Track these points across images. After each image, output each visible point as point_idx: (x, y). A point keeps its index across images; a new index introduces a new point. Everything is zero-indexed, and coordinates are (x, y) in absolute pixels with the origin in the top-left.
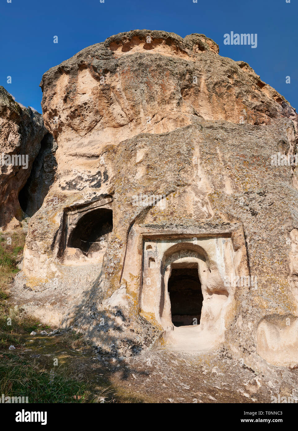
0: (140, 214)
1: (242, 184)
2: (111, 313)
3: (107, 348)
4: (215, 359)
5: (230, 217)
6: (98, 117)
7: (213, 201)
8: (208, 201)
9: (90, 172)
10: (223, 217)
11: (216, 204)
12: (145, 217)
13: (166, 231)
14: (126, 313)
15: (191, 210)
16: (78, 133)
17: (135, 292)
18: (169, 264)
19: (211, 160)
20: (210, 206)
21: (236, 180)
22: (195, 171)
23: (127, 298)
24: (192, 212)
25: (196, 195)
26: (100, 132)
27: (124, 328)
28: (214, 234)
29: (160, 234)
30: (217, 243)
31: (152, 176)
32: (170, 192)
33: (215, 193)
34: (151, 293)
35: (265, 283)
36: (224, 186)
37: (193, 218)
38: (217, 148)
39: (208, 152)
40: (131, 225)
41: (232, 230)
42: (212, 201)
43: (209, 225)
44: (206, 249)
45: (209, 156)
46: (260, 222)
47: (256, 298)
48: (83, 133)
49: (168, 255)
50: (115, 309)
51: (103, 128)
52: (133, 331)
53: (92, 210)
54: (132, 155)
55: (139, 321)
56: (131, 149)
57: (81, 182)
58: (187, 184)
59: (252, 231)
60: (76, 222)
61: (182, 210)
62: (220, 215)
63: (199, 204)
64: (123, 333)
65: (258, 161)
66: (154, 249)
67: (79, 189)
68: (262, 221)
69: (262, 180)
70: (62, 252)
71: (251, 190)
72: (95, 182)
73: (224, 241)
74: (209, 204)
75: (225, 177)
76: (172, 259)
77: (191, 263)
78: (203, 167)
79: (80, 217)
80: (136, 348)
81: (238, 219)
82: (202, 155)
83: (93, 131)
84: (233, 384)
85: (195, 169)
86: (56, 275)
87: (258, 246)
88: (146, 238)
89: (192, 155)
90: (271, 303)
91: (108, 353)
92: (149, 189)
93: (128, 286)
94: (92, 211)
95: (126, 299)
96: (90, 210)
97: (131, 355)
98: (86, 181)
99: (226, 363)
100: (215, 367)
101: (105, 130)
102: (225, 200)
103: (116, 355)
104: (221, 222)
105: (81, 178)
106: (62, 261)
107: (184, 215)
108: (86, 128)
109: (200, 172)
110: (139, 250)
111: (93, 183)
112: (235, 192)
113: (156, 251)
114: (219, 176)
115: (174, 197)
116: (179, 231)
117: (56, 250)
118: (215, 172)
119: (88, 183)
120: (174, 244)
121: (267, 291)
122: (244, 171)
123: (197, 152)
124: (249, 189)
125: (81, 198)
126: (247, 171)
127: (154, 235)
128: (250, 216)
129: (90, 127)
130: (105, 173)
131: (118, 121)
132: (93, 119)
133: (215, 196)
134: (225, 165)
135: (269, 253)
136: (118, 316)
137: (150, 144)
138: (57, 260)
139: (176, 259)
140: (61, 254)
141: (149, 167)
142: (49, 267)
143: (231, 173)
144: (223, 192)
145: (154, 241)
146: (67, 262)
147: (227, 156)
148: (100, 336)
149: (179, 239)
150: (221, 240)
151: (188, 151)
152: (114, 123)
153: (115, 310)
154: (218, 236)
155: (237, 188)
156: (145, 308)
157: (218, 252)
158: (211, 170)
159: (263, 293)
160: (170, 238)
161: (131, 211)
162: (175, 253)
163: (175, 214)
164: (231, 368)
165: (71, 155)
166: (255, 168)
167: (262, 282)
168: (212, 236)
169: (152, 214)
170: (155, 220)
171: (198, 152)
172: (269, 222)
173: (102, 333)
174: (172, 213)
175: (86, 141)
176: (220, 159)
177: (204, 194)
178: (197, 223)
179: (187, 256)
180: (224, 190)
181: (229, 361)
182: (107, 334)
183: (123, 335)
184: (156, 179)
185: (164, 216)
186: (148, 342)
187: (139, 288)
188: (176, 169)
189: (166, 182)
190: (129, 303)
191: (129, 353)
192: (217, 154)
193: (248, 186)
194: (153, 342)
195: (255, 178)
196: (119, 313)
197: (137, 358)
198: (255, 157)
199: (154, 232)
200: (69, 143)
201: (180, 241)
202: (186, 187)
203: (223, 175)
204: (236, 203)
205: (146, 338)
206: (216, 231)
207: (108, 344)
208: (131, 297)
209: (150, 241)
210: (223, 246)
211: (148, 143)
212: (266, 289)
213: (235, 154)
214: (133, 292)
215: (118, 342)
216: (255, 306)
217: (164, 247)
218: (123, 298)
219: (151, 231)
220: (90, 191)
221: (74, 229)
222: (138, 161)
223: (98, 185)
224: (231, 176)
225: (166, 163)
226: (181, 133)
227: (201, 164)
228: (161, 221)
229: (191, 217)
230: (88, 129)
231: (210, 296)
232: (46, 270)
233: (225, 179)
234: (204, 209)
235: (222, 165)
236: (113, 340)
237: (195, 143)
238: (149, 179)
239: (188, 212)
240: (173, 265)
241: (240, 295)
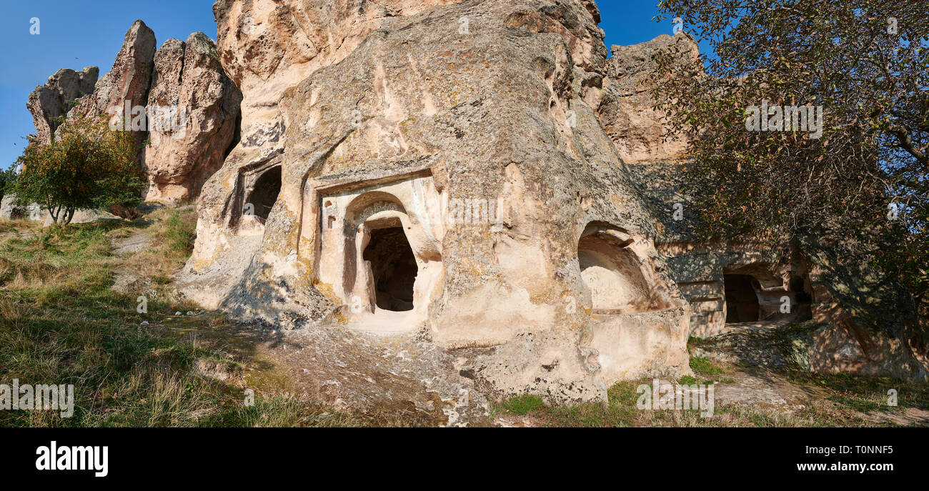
0: (313, 166)
1: (449, 96)
2: (276, 284)
3: (270, 320)
4: (408, 341)
5: (430, 147)
6: (280, 53)
7: (406, 130)
8: (399, 132)
9: (270, 124)
10: (421, 148)
11: (410, 133)
12: (322, 168)
13: (342, 181)
14: (291, 283)
15: (376, 148)
16: (260, 77)
17: (309, 258)
18: (361, 222)
19: (401, 75)
20: (402, 138)
21: (439, 93)
22: (380, 98)
23: (298, 266)
24: (378, 152)
25: (382, 128)
26: (284, 71)
27: (288, 299)
28: (406, 174)
29: (334, 185)
30: (413, 186)
31: (327, 118)
32: (349, 133)
33: (409, 119)
34: (331, 260)
35: (479, 235)
36: (423, 106)
37: (379, 158)
38: (408, 55)
39: (395, 65)
40: (305, 179)
41: (430, 165)
42: (404, 130)
43: (400, 163)
44: (399, 195)
45: (398, 71)
46: (468, 145)
47: (464, 260)
48: (265, 76)
49: (355, 211)
50: (279, 279)
51: (288, 66)
52: (298, 302)
53: (270, 168)
54: (307, 97)
55: (307, 292)
56: (304, 91)
57: (262, 136)
58: (368, 117)
59: (454, 160)
60: (253, 183)
61: (365, 151)
62: (416, 147)
63: (387, 139)
64: (286, 305)
65: (470, 57)
66: (334, 205)
67: (258, 145)
68: (470, 143)
69: (478, 83)
70: (236, 220)
71: (461, 102)
72: (274, 136)
73: (424, 182)
74: (401, 135)
75: (425, 93)
76: (365, 216)
77: (391, 219)
78: (392, 88)
79: (257, 178)
80: (299, 321)
81: (438, 148)
82: (388, 73)
83: (277, 71)
84: (419, 372)
85: (379, 94)
86: (225, 248)
87: (462, 181)
88: (321, 194)
89: (373, 76)
90: (489, 266)
91: (271, 325)
92: (325, 136)
93: (300, 252)
94: (269, 170)
95: (296, 267)
96: (267, 169)
97: (293, 329)
98: (267, 135)
99: (421, 347)
100: (404, 351)
101: (290, 68)
102: (423, 125)
103: (279, 327)
104: (418, 156)
105: (261, 132)
106: (236, 232)
107: (368, 157)
108: (268, 69)
109: (389, 96)
110: (313, 208)
111: (272, 137)
112: (439, 111)
113: (336, 207)
114: (416, 93)
115: (354, 137)
116: (357, 178)
117: (228, 218)
118: (409, 91)
119: (268, 136)
120: (356, 195)
121: (482, 249)
122: (450, 78)
123: (380, 71)
124: (459, 100)
125: (258, 155)
126: (453, 76)
127: (328, 188)
128: (454, 140)
129: (272, 67)
130: (282, 123)
131: (304, 54)
132: (275, 56)
133: (410, 122)
134: (422, 75)
135: (480, 189)
136: (282, 286)
137: (324, 80)
138: (229, 230)
139: (370, 215)
140: (234, 223)
141: (323, 109)
142: (218, 239)
143: (433, 85)
144: (422, 115)
145: (332, 195)
146: (241, 233)
147: (424, 63)
148: (264, 308)
149: (361, 188)
150: (419, 181)
151: (365, 73)
152: (300, 57)
153: (279, 281)
154: (413, 175)
155: (442, 104)
156: (324, 278)
157: (416, 199)
158: (404, 89)
159: (475, 251)
160: (350, 188)
161: (303, 165)
162: (366, 207)
163: (356, 158)
164: (425, 353)
165: (252, 106)
166: (468, 69)
167: (473, 235)
168: (405, 177)
169: (330, 163)
170: (332, 169)
171: (382, 71)
172: (480, 143)
173: (266, 304)
174: (352, 158)
175: (269, 85)
176: (415, 69)
177: (393, 124)
178: (384, 164)
179: (383, 210)
180: (423, 111)
181: (425, 345)
182: (270, 305)
183: (286, 307)
184: (332, 121)
185: (342, 163)
186: (315, 315)
187: (313, 254)
188: (352, 101)
189: (342, 121)
190: (299, 272)
191: (291, 326)
192: (408, 64)
193: (458, 97)
194: (324, 317)
195: (467, 82)
196: (283, 283)
197: (298, 331)
198: (465, 54)
199: (329, 184)
200: (253, 91)
201: (364, 191)
202: (368, 121)
203: (421, 91)
204: (436, 126)
205: (314, 312)
206: (406, 170)
207: (272, 317)
208: (303, 264)
209: (328, 195)
210: (423, 189)
211: (321, 80)
212: (481, 245)
213: (436, 54)
214: (306, 258)
215: (281, 314)
216: (463, 271)
217: (344, 201)
218: (293, 266)
219: (324, 183)
220: (268, 145)
221: (251, 192)
222: (312, 104)
223: (276, 139)
224: (431, 90)
225: (342, 99)
226: (357, 53)
227: (388, 84)
228: (340, 168)
229: (376, 157)
230: (270, 70)
231: (426, 265)
232: (215, 243)
233: (424, 95)
234: (395, 143)
235: (418, 77)
236: (276, 311)
237: (375, 59)
238: (324, 124)
239: (372, 153)
240: (367, 224)
241: (446, 257)
